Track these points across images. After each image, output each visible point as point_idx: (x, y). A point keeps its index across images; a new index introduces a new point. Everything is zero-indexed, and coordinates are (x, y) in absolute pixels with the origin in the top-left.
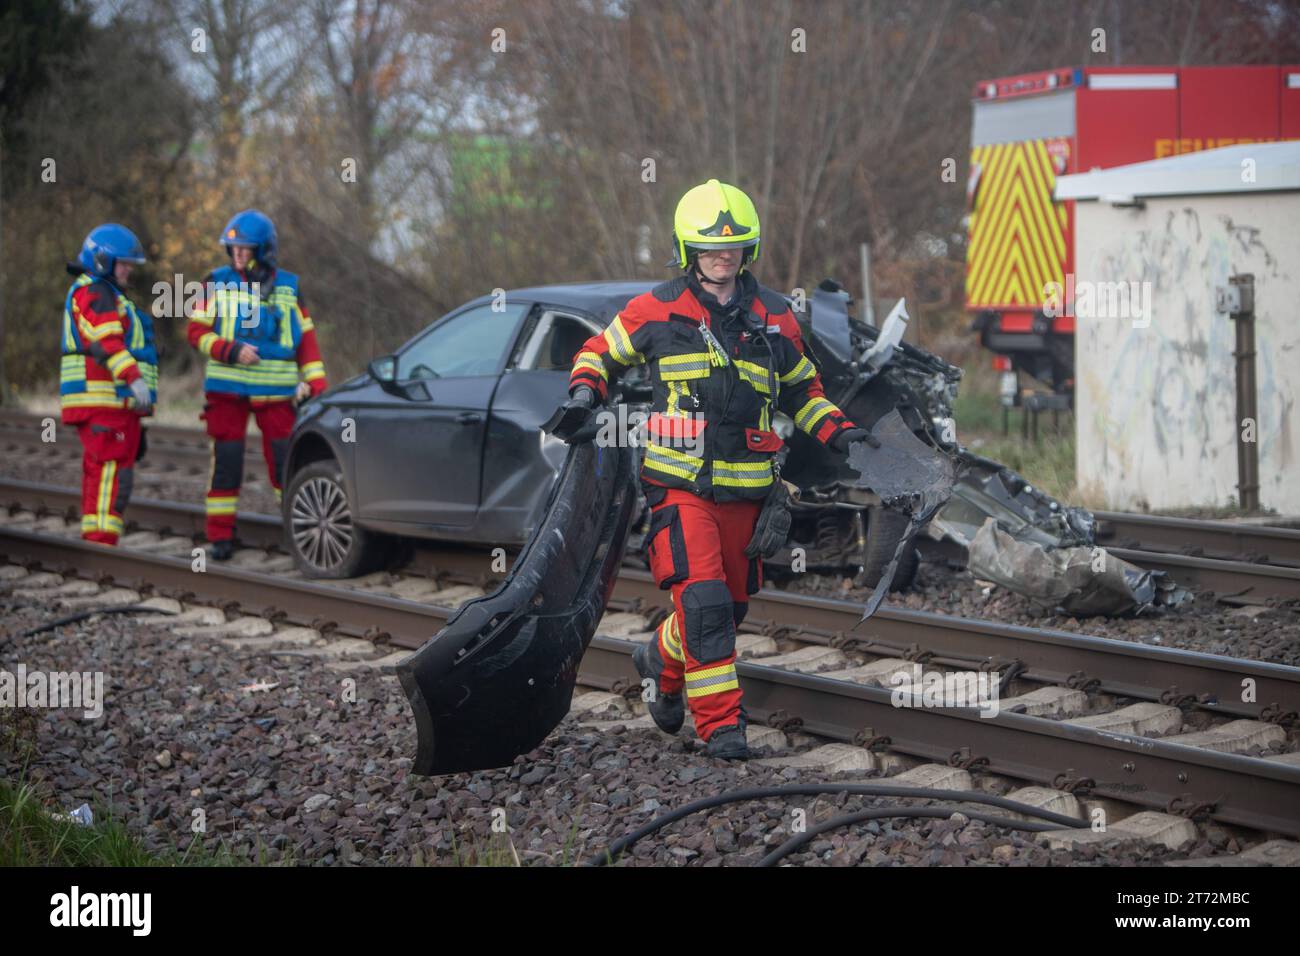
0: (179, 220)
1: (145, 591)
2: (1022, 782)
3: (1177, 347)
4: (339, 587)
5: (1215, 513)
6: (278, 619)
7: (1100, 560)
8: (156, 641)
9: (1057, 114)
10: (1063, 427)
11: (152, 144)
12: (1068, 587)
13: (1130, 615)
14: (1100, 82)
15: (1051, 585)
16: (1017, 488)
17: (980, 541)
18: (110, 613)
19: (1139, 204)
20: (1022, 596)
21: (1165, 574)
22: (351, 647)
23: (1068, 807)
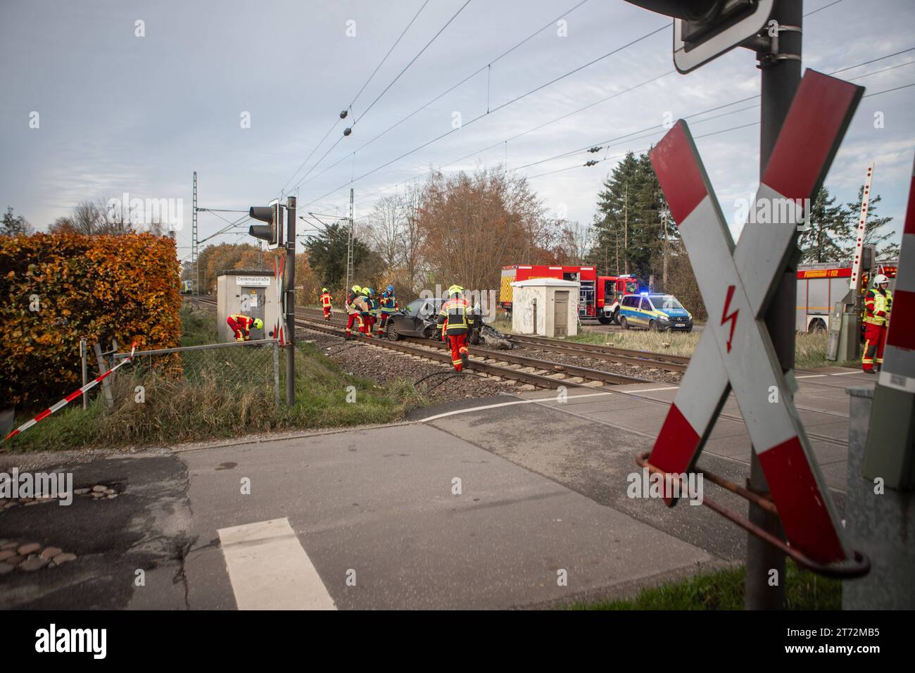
0: (381, 284)
1: (365, 342)
2: (480, 372)
3: (527, 309)
4: (394, 343)
5: (530, 334)
6: (383, 347)
7: (505, 341)
8: (365, 350)
9: (513, 272)
10: (510, 319)
11: (377, 272)
12: (499, 345)
13: (508, 349)
14: (520, 267)
15: (496, 345)
16: (493, 330)
17: (487, 337)
18: (359, 345)
19: (522, 287)
20: (493, 346)
21: (514, 343)
22: (393, 351)
23: (486, 375)
